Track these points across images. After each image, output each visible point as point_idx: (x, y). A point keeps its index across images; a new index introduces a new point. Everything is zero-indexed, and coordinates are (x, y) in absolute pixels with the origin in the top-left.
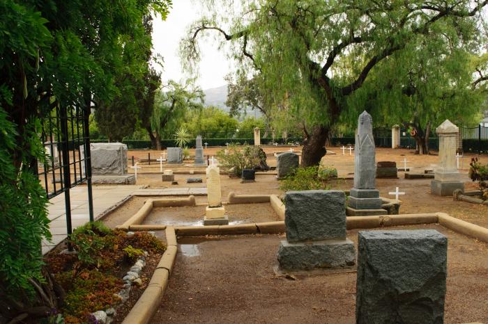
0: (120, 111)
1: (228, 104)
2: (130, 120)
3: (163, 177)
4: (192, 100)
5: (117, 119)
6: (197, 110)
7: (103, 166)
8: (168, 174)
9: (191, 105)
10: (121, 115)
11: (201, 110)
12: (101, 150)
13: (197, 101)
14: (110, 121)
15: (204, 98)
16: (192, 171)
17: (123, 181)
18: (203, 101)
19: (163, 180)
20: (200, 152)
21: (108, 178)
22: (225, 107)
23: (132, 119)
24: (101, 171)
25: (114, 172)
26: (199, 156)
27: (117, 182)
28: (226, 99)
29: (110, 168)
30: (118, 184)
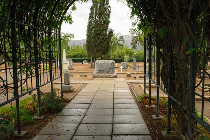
0: (98, 46)
1: (132, 44)
2: (102, 51)
3: (127, 75)
4: (119, 42)
5: (96, 50)
6: (120, 46)
7: (105, 70)
8: (129, 74)
9: (119, 44)
10: (98, 48)
11: (122, 46)
12: (104, 63)
13: (121, 42)
14: (93, 50)
15: (124, 41)
16: (136, 73)
17: (113, 76)
18: (124, 43)
19: (127, 76)
20: (135, 64)
21: (107, 75)
22: (131, 45)
23: (102, 50)
24: (104, 72)
25: (110, 72)
26: (134, 66)
27: (111, 76)
28: (131, 42)
29: (108, 71)
30: (112, 77)
